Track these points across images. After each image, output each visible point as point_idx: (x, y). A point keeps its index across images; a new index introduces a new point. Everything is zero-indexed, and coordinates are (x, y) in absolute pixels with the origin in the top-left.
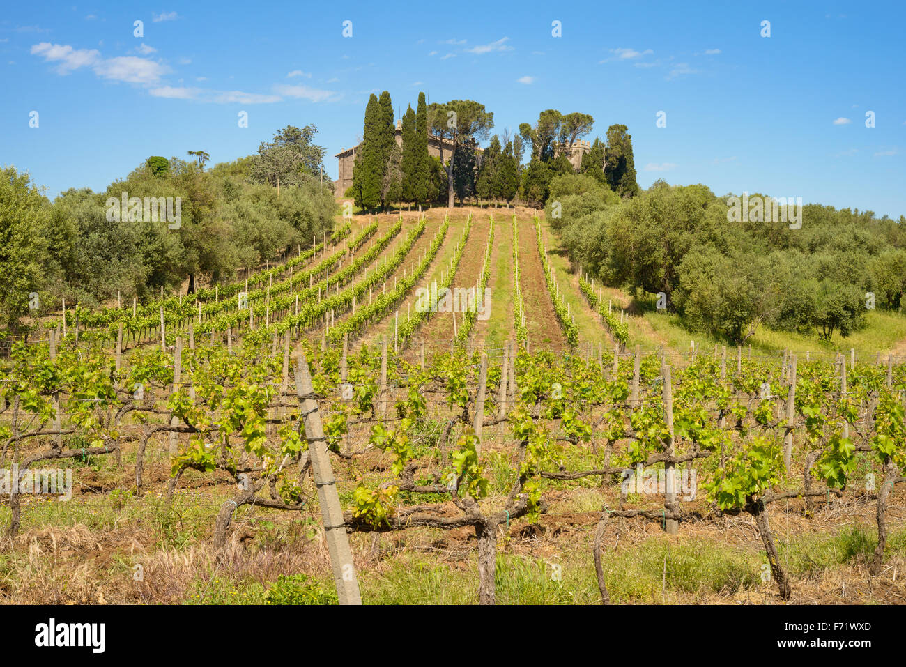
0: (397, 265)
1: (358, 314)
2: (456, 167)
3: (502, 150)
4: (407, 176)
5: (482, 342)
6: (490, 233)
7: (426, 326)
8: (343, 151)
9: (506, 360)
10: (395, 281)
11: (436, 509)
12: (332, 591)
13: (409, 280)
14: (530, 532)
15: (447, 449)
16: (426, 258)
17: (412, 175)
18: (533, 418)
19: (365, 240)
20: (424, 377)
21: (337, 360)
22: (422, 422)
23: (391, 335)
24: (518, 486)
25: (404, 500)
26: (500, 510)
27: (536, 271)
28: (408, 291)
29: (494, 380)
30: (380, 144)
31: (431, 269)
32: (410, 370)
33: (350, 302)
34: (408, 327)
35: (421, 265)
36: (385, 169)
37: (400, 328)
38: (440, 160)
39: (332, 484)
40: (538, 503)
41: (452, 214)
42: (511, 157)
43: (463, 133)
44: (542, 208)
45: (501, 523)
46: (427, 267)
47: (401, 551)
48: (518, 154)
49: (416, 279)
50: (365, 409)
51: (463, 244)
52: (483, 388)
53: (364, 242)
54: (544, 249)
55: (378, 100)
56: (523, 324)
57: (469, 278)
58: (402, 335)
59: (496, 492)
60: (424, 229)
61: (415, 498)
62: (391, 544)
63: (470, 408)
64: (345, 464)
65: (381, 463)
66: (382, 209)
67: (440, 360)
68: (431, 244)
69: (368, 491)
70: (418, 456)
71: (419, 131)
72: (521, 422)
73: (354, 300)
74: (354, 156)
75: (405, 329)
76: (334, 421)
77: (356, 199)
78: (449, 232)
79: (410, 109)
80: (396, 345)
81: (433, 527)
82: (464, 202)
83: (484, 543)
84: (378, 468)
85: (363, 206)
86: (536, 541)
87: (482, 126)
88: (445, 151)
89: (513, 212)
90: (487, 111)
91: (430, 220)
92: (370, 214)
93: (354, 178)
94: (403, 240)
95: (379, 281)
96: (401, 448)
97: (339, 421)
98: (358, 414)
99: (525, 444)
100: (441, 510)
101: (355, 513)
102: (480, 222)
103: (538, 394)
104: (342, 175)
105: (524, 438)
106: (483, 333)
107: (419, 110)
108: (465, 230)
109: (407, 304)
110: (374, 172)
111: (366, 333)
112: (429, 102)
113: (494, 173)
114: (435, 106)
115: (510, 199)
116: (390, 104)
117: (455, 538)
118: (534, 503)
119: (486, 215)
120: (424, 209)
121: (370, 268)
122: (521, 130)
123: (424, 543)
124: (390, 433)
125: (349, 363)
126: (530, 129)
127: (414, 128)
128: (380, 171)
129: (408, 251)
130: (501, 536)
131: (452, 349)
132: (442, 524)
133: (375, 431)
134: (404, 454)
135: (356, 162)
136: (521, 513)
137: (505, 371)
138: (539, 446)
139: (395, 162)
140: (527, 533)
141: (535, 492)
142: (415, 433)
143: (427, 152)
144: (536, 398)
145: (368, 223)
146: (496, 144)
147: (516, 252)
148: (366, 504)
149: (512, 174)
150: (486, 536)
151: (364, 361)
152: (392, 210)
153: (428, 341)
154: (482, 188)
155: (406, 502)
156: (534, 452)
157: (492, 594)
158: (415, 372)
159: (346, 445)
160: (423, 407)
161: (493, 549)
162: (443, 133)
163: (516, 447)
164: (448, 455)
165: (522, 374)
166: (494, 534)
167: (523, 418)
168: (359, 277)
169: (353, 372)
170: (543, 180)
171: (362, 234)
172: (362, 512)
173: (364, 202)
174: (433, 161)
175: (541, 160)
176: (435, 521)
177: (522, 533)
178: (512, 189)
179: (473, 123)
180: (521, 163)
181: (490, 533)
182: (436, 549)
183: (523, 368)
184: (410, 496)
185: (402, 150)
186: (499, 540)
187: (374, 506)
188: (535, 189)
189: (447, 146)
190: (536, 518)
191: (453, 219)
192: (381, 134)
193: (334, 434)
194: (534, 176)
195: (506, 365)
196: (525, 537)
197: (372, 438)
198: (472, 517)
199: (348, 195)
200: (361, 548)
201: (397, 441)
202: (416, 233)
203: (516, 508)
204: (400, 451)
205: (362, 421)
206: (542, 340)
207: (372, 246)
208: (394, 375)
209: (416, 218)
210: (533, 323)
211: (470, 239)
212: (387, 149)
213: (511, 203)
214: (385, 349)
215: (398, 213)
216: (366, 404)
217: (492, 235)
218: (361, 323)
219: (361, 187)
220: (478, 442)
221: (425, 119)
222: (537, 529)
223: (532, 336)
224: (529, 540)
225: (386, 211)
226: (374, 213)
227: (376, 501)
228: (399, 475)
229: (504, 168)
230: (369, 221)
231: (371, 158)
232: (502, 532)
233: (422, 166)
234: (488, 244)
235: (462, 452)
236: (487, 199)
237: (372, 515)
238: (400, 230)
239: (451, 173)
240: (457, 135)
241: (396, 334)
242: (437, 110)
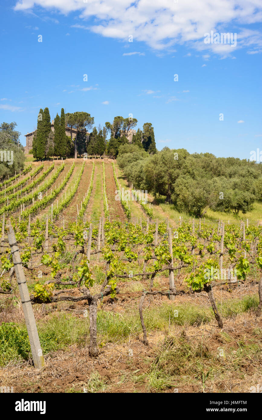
0: (52, 183)
1: (35, 205)
2: (78, 141)
3: (98, 133)
4: (56, 144)
5: (89, 217)
6: (93, 169)
7: (65, 210)
8: (28, 134)
9: (100, 226)
10: (51, 190)
11: (70, 292)
12: (25, 329)
13: (57, 190)
14: (111, 301)
15: (75, 264)
16: (65, 180)
17: (58, 144)
18: (112, 251)
19: (38, 173)
20: (64, 233)
21: (26, 226)
22: (64, 253)
23: (50, 214)
24: (106, 281)
25: (56, 287)
26: (98, 292)
27: (113, 186)
28: (57, 195)
29: (95, 234)
30: (44, 131)
31: (67, 185)
32: (58, 230)
33: (31, 200)
34: (57, 211)
35: (63, 184)
36: (47, 141)
37: (54, 211)
38: (71, 138)
39: (25, 283)
40: (115, 289)
41: (76, 161)
42: (102, 137)
43: (81, 126)
44: (116, 159)
45: (99, 298)
46: (66, 184)
47: (55, 310)
48: (105, 135)
49: (60, 190)
50: (39, 248)
51: (81, 174)
52: (91, 238)
53: (38, 174)
54: (116, 177)
55: (44, 112)
56: (107, 209)
57: (84, 189)
58: (55, 214)
59: (96, 283)
60: (64, 168)
61: (61, 286)
62: (51, 308)
63: (85, 247)
64: (30, 272)
65: (46, 271)
66: (45, 159)
67: (71, 225)
68: (67, 174)
69: (41, 286)
70: (62, 268)
71: (62, 125)
72: (107, 253)
73: (33, 199)
74: (33, 136)
75: (56, 212)
76: (25, 253)
77: (34, 154)
78: (75, 169)
79: (57, 115)
80: (52, 219)
81: (69, 300)
82: (81, 156)
83: (92, 307)
84: (45, 274)
85: (37, 158)
86: (114, 305)
87: (89, 123)
88: (73, 134)
89: (103, 160)
90: (91, 116)
91: (66, 164)
92: (40, 161)
93: (33, 146)
94: (55, 173)
95: (44, 190)
96: (55, 265)
97: (28, 253)
98: (36, 250)
99: (109, 262)
100: (72, 292)
101: (35, 295)
102: (88, 165)
103: (114, 240)
104: (28, 144)
105: (108, 260)
106: (90, 213)
107: (62, 116)
108: (82, 168)
109: (57, 201)
110: (42, 143)
111: (39, 213)
112: (66, 112)
113: (94, 143)
114: (69, 114)
115: (101, 154)
116: (49, 113)
117: (79, 304)
118: (113, 289)
119: (91, 162)
120: (64, 159)
121: (40, 185)
122: (106, 125)
123: (65, 307)
124: (50, 259)
125: (31, 227)
126: (110, 124)
127: (59, 124)
128: (44, 142)
129: (57, 177)
130: (99, 303)
131: (77, 221)
132: (74, 299)
133: (43, 258)
134: (56, 268)
135: (34, 139)
136: (108, 294)
137: (100, 230)
138: (115, 264)
139: (51, 139)
140: (110, 301)
141: (114, 284)
142: (61, 258)
143: (65, 134)
144: (113, 242)
145: (39, 165)
146: (95, 131)
147: (104, 178)
148: (40, 292)
149: (102, 144)
150: (93, 304)
151: (38, 226)
152: (50, 159)
153: (66, 217)
154: (90, 150)
155: (57, 288)
156: (113, 266)
157: (95, 329)
158: (61, 231)
159: (30, 264)
160: (64, 247)
161: (96, 310)
162: (72, 126)
163: (105, 264)
164: (75, 268)
165: (108, 231)
166: (96, 303)
167: (108, 251)
168: (35, 189)
169: (33, 231)
170: (116, 146)
171: (37, 170)
172: (38, 295)
173: (37, 156)
174: (68, 138)
175: (115, 138)
176: (70, 298)
177: (108, 301)
178: (102, 150)
179: (85, 122)
180: (106, 139)
181: (94, 303)
182: (70, 309)
183: (108, 229)
184: (59, 286)
185: (54, 134)
186: (98, 305)
187: (44, 292)
188: (112, 150)
189: (74, 132)
190: (115, 296)
191: (77, 163)
192: (45, 126)
193: (26, 260)
194: (112, 145)
195: (100, 228)
196: (109, 303)
197: (42, 261)
198: (87, 296)
199: (30, 153)
200: (38, 310)
201: (53, 262)
202: (60, 170)
203: (106, 291)
204: (55, 267)
205: (37, 253)
206: (116, 216)
207: (41, 175)
208: (51, 232)
209: (61, 163)
210: (112, 209)
211: (84, 172)
212: (47, 133)
213: (102, 156)
214: (47, 221)
215: (52, 161)
216: (39, 245)
217: (94, 170)
218: (36, 209)
219: (36, 150)
220: (89, 262)
221: (64, 120)
222: (114, 299)
223: (111, 215)
224: (111, 305)
225: (47, 160)
226: (42, 161)
227: (44, 290)
228: (54, 277)
229: (99, 141)
230: (39, 164)
231: (41, 137)
232: (99, 301)
233: (63, 140)
234: (92, 174)
235: (82, 267)
236: (91, 155)
237: (43, 296)
238: (53, 168)
239: (76, 143)
240: (78, 127)
241: (52, 214)
242: (70, 116)
